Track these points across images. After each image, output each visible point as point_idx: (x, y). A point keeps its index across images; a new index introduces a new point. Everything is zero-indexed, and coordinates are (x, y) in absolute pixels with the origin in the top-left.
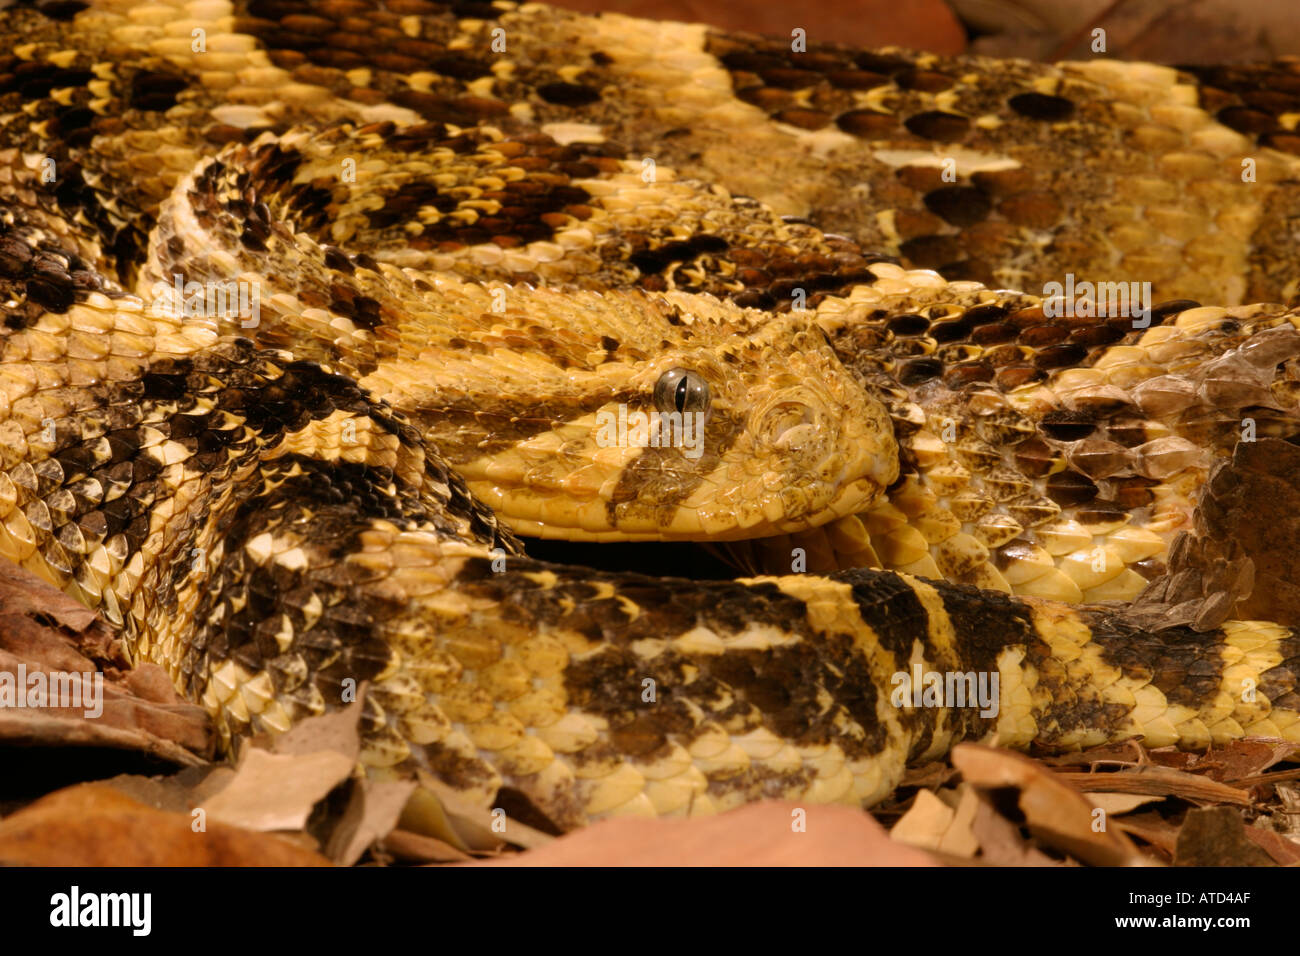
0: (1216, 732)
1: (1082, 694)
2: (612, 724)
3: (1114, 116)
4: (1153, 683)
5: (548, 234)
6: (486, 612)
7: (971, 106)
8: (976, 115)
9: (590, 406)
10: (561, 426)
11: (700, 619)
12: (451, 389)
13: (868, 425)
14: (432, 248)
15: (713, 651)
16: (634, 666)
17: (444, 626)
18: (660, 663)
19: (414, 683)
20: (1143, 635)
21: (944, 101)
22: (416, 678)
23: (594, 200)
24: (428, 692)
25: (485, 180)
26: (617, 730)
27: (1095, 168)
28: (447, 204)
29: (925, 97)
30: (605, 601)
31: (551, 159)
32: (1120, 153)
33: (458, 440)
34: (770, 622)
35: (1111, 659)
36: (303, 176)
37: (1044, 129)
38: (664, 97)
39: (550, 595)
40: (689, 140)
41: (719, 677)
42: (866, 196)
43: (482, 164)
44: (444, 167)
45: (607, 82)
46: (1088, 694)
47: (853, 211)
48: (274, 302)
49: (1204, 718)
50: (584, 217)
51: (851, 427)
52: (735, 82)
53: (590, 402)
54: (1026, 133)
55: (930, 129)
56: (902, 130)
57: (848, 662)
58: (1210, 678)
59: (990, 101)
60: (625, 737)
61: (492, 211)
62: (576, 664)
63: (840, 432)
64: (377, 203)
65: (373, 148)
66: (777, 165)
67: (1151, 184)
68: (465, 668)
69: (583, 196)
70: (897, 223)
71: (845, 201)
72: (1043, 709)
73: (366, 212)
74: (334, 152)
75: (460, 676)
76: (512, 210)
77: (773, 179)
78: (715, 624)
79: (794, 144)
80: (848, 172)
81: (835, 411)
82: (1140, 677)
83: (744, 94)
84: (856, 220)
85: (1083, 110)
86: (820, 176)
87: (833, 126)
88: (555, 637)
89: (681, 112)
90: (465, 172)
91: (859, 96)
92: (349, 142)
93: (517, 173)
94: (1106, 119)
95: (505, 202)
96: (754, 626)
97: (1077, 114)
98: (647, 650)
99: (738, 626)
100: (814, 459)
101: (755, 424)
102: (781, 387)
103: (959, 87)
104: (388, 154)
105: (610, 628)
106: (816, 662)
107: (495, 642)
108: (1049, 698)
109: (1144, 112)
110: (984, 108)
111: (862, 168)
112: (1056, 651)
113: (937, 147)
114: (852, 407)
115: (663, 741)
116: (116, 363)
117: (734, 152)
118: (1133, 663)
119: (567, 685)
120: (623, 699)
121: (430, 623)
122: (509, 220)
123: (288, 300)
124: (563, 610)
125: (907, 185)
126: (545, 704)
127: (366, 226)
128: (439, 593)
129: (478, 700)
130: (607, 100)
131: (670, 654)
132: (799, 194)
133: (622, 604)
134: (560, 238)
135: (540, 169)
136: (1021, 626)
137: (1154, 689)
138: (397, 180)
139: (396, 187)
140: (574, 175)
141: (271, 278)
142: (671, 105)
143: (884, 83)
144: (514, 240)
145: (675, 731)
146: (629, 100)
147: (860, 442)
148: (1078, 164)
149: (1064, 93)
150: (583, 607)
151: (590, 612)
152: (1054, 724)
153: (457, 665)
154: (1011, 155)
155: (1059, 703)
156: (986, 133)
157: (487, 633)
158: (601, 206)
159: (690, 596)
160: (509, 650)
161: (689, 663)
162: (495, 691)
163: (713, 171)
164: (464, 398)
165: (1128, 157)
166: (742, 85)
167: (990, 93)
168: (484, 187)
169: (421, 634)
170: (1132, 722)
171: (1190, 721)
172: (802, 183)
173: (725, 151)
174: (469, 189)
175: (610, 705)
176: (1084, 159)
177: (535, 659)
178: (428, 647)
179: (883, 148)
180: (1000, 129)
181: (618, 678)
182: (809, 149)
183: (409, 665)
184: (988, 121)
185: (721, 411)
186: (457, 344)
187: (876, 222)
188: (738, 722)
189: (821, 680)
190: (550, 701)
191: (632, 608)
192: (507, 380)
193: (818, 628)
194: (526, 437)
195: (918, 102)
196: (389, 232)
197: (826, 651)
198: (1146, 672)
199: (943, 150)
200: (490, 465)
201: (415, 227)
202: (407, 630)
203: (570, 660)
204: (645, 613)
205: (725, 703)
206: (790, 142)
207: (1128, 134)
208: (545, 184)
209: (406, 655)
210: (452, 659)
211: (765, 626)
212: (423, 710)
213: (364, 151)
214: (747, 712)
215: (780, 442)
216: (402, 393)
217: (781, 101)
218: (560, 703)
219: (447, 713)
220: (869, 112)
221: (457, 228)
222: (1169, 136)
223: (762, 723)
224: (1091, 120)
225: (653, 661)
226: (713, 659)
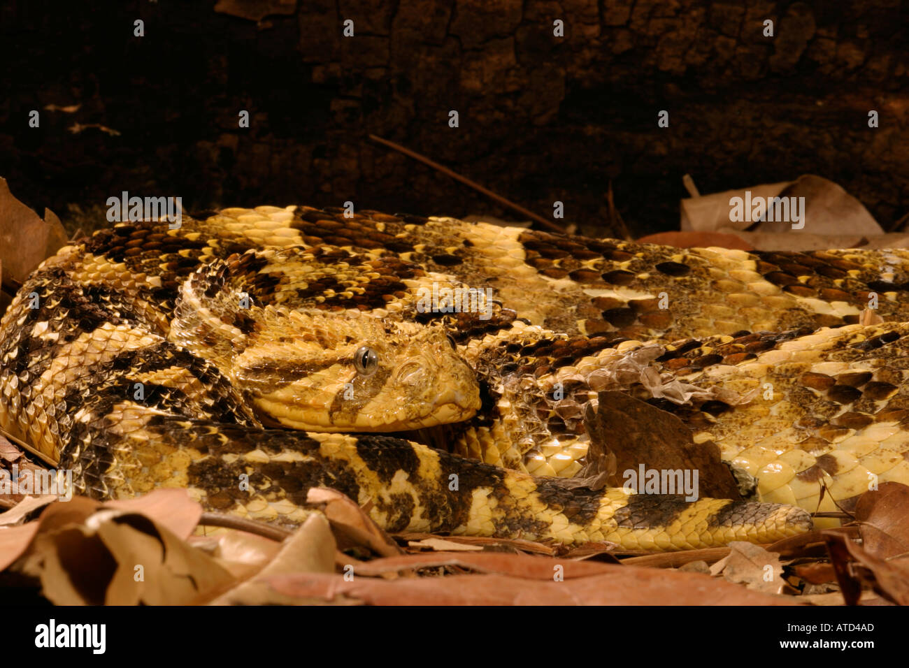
0: (592, 538)
1: (524, 515)
2: (208, 494)
3: (709, 274)
4: (563, 512)
5: (382, 304)
6: (156, 439)
7: (637, 268)
8: (638, 272)
9: (326, 365)
10: (311, 374)
11: (258, 446)
12: (268, 358)
13: (453, 376)
14: (327, 309)
15: (263, 461)
16: (222, 466)
17: (137, 446)
18: (235, 465)
19: (122, 474)
20: (565, 490)
21: (624, 265)
22: (122, 471)
23: (407, 290)
24: (127, 477)
25: (362, 278)
26: (210, 496)
27: (693, 299)
28: (340, 288)
29: (616, 263)
30: (213, 435)
31: (394, 269)
32: (707, 292)
33: (268, 382)
34: (296, 450)
35: (542, 500)
36: (265, 271)
37: (672, 279)
38: (492, 262)
39: (186, 432)
40: (496, 283)
41: (266, 474)
42: (574, 311)
43: (361, 271)
44: (342, 272)
45: (468, 255)
46: (527, 515)
47: (566, 319)
48: (210, 322)
49: (586, 531)
50: (401, 297)
51: (442, 377)
52: (527, 255)
53: (327, 363)
54: (662, 281)
55: (614, 279)
56: (601, 279)
57: (341, 473)
58: (591, 512)
59: (647, 265)
60: (214, 500)
61: (361, 293)
62: (195, 465)
63: (435, 379)
64: (304, 286)
65: (309, 260)
66: (534, 295)
67: (718, 308)
68: (144, 466)
69: (403, 287)
70: (587, 325)
71: (564, 314)
72: (499, 519)
73: (298, 290)
74: (286, 260)
75: (140, 470)
76: (369, 292)
77: (532, 302)
78: (265, 448)
79: (546, 285)
80: (567, 299)
81: (434, 368)
82: (557, 509)
83: (530, 261)
84: (567, 324)
85: (694, 271)
86: (554, 301)
87: (568, 277)
88: (185, 452)
89: (498, 269)
90: (353, 274)
91: (584, 262)
92: (296, 257)
93: (377, 275)
94: (705, 275)
95: (367, 289)
96: (287, 451)
97: (691, 273)
98: (230, 459)
99: (278, 450)
100: (420, 390)
101: (395, 373)
102: (412, 356)
103: (634, 259)
104: (316, 263)
105: (213, 448)
106: (321, 470)
107: (158, 454)
108: (503, 514)
109: (726, 273)
110: (643, 269)
111: (576, 297)
112: (513, 493)
113: (615, 287)
114: (445, 367)
115: (233, 502)
116: (111, 343)
117: (516, 289)
118: (555, 503)
119: (188, 474)
120: (215, 482)
121: (131, 445)
122: (367, 297)
123: (216, 320)
124: (191, 439)
125: (596, 306)
126: (178, 484)
127: (296, 296)
128: (137, 431)
129: (148, 481)
130: (465, 263)
131: (240, 461)
132: (541, 310)
133: (220, 437)
134: (388, 306)
135: (387, 274)
136: (495, 479)
137: (563, 515)
138: (317, 276)
139: (315, 279)
140: (403, 276)
141: (211, 311)
142: (495, 266)
143: (599, 256)
144: (366, 307)
145: (240, 498)
146: (475, 263)
147: (447, 384)
148: (685, 297)
149: (686, 262)
150: (201, 438)
151: (204, 440)
152: (506, 528)
153: (140, 464)
154: (651, 292)
155: (509, 517)
156: (641, 280)
157: (156, 449)
158: (410, 292)
159: (256, 435)
160: (165, 458)
161: (250, 466)
162: (156, 477)
163: (504, 298)
164: (273, 362)
165: (711, 294)
166: (530, 257)
167: (649, 261)
168: (360, 282)
169: (126, 450)
170: (550, 531)
171: (579, 532)
172: (545, 304)
173: (512, 288)
174: (352, 282)
175: (208, 484)
176: (689, 294)
177: (175, 463)
178: (129, 456)
179: (588, 288)
180: (648, 279)
181: (214, 472)
182: (552, 288)
183: (121, 465)
184: (644, 276)
185: (381, 367)
186: (282, 340)
187: (577, 325)
188: (272, 496)
189: (322, 480)
190: (180, 482)
191: (225, 439)
192: (294, 353)
193: (324, 454)
194: (296, 380)
195: (612, 266)
196: (307, 300)
197: (328, 466)
198: (560, 507)
199: (617, 289)
200: (280, 394)
201: (321, 299)
202: (122, 449)
203: (192, 462)
204: (231, 441)
205: (267, 485)
206: (544, 284)
207: (714, 283)
208: (388, 281)
209: (120, 461)
210: (139, 462)
211: (293, 452)
212: (123, 487)
213: (304, 261)
214: (278, 491)
215: (405, 381)
216: (249, 362)
217: (546, 265)
218: (184, 483)
219: (133, 487)
220: (588, 270)
221: (343, 300)
222: (736, 284)
223: (286, 497)
224: (696, 276)
225: (232, 464)
226: (263, 465)
